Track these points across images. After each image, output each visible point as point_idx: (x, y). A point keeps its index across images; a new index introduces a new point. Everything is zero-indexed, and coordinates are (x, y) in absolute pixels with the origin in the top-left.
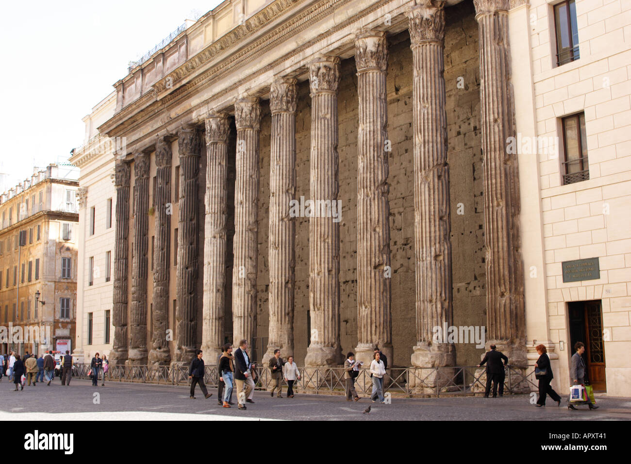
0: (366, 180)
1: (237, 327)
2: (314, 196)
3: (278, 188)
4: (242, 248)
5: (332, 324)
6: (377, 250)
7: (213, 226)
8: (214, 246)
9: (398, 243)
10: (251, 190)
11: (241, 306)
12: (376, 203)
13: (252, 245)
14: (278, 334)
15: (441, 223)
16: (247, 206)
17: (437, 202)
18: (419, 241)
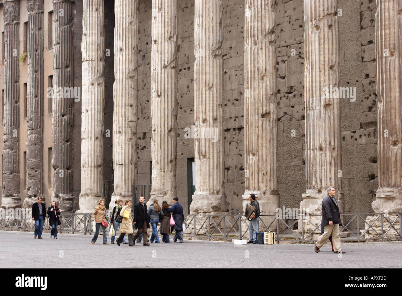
0: (254, 28)
1: (118, 175)
2: (199, 45)
3: (160, 35)
4: (122, 96)
5: (217, 173)
6: (264, 99)
7: (90, 74)
8: (91, 94)
9: (281, 92)
10: (130, 38)
11: (122, 153)
12: (264, 51)
13: (133, 92)
14: (161, 181)
15: (331, 72)
16: (127, 53)
17: (326, 52)
18: (309, 90)
